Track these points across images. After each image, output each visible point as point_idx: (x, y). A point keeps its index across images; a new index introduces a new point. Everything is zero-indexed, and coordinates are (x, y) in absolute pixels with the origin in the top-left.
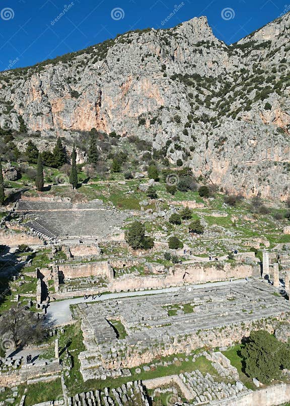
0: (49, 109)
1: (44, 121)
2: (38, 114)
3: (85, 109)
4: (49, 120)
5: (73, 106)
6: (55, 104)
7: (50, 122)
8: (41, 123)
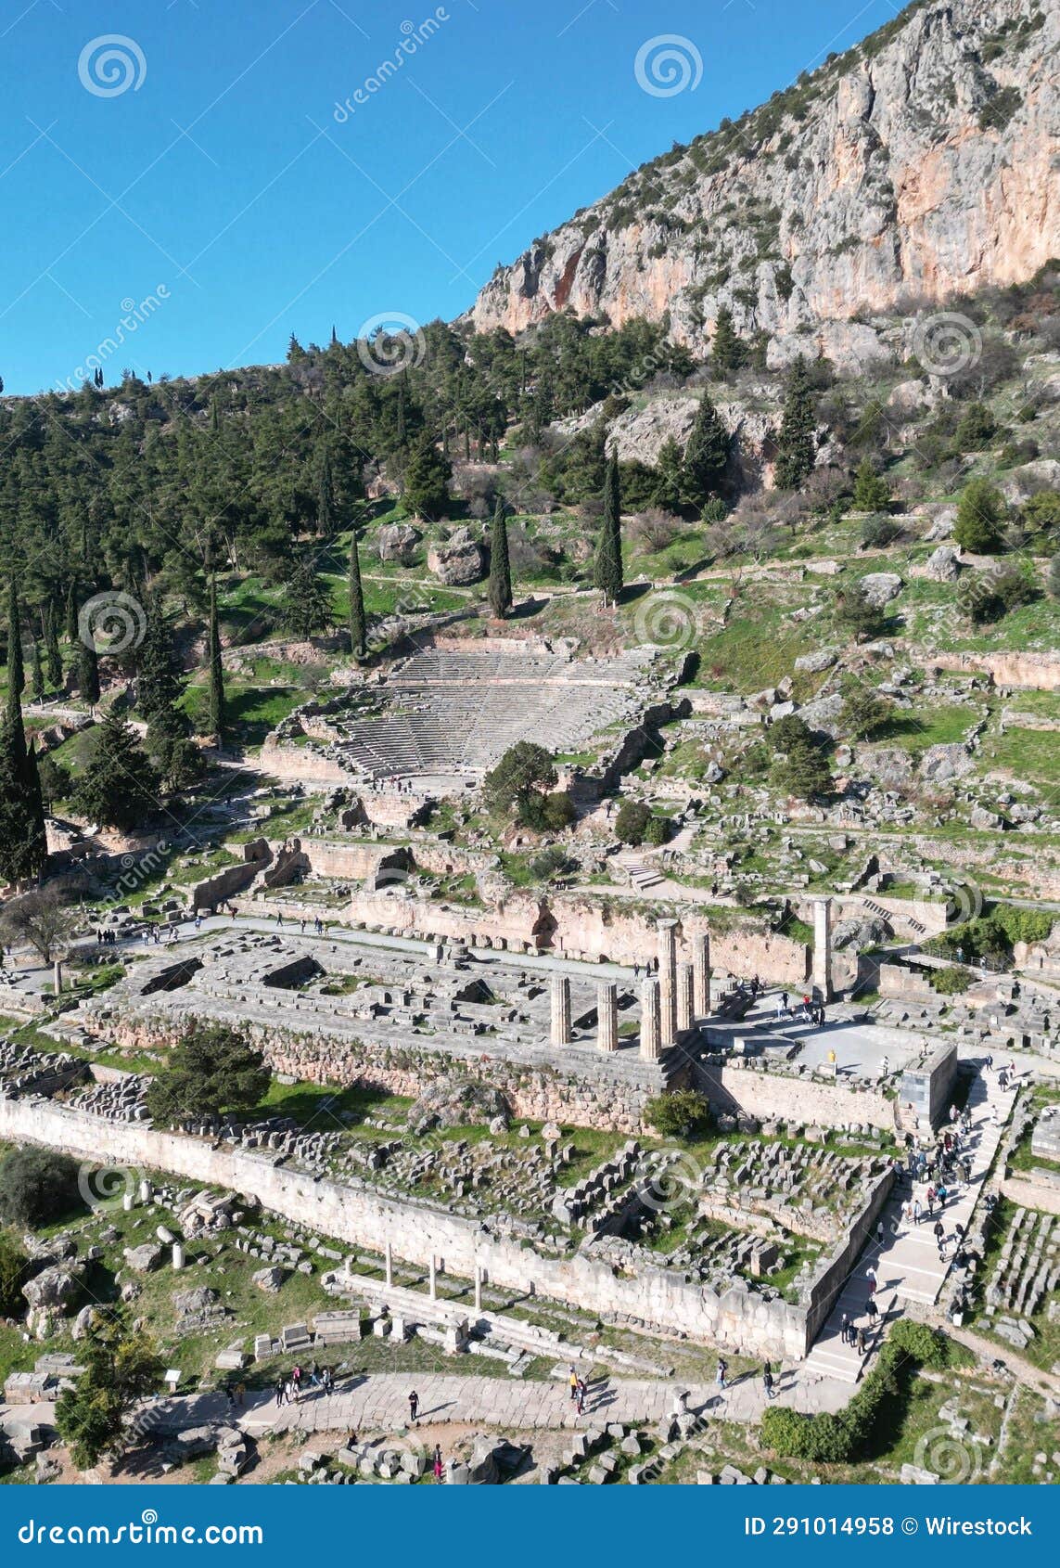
0: (883, 212)
1: (861, 272)
2: (842, 247)
3: (1030, 170)
4: (881, 262)
5: (981, 173)
6: (913, 181)
7: (885, 270)
8: (849, 284)
